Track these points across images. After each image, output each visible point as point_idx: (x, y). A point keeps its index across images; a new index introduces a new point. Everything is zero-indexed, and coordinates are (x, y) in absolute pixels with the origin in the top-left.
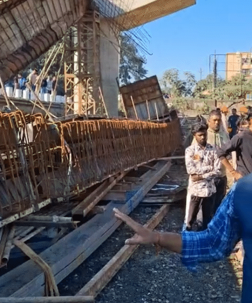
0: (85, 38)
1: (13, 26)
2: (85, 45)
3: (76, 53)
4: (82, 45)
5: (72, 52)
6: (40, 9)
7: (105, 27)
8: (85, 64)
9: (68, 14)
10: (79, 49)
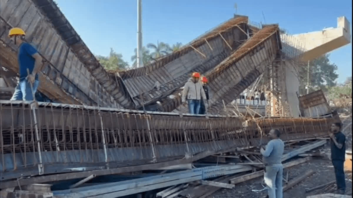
0: (277, 70)
1: (236, 71)
2: (277, 74)
3: (271, 79)
4: (275, 74)
5: (269, 79)
6: (250, 60)
7: (287, 63)
8: (277, 85)
9: (266, 60)
10: (273, 77)
